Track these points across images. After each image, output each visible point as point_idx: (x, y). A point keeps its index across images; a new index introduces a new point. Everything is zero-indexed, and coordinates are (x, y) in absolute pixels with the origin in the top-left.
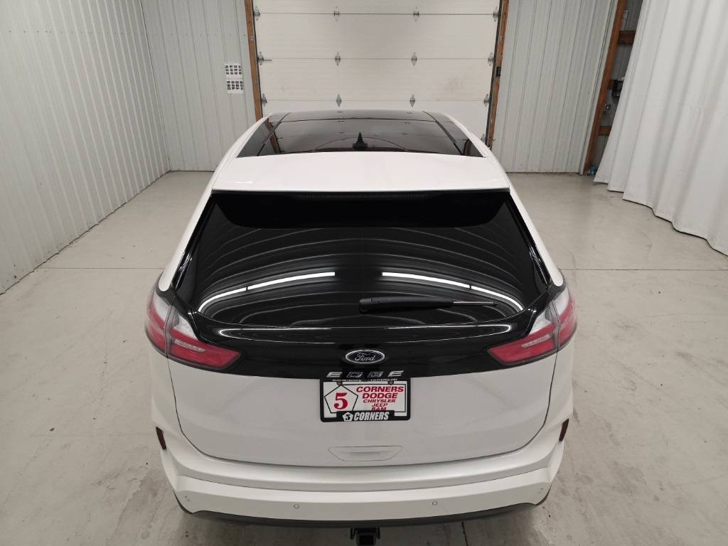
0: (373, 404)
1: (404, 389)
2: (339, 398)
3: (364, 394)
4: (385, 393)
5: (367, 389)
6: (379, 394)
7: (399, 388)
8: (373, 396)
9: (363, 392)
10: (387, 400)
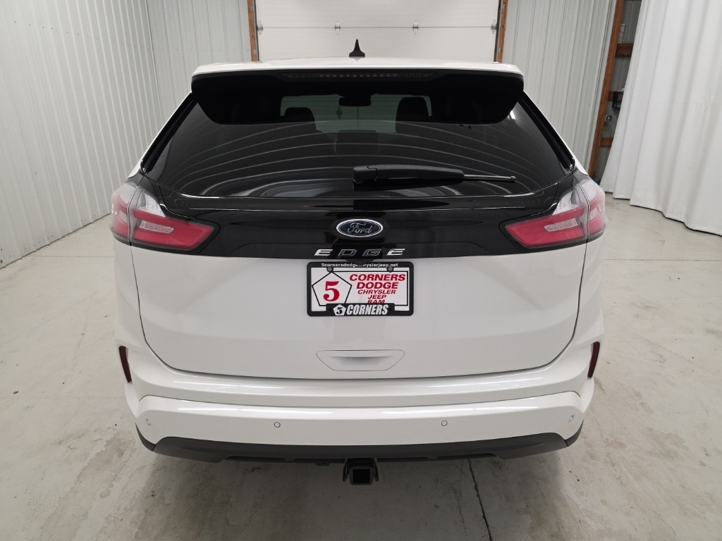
0: (369, 295)
1: (406, 277)
2: (329, 287)
3: (359, 284)
4: (383, 282)
5: (362, 278)
6: (376, 283)
7: (400, 276)
8: (370, 285)
9: (358, 281)
10: (386, 290)
